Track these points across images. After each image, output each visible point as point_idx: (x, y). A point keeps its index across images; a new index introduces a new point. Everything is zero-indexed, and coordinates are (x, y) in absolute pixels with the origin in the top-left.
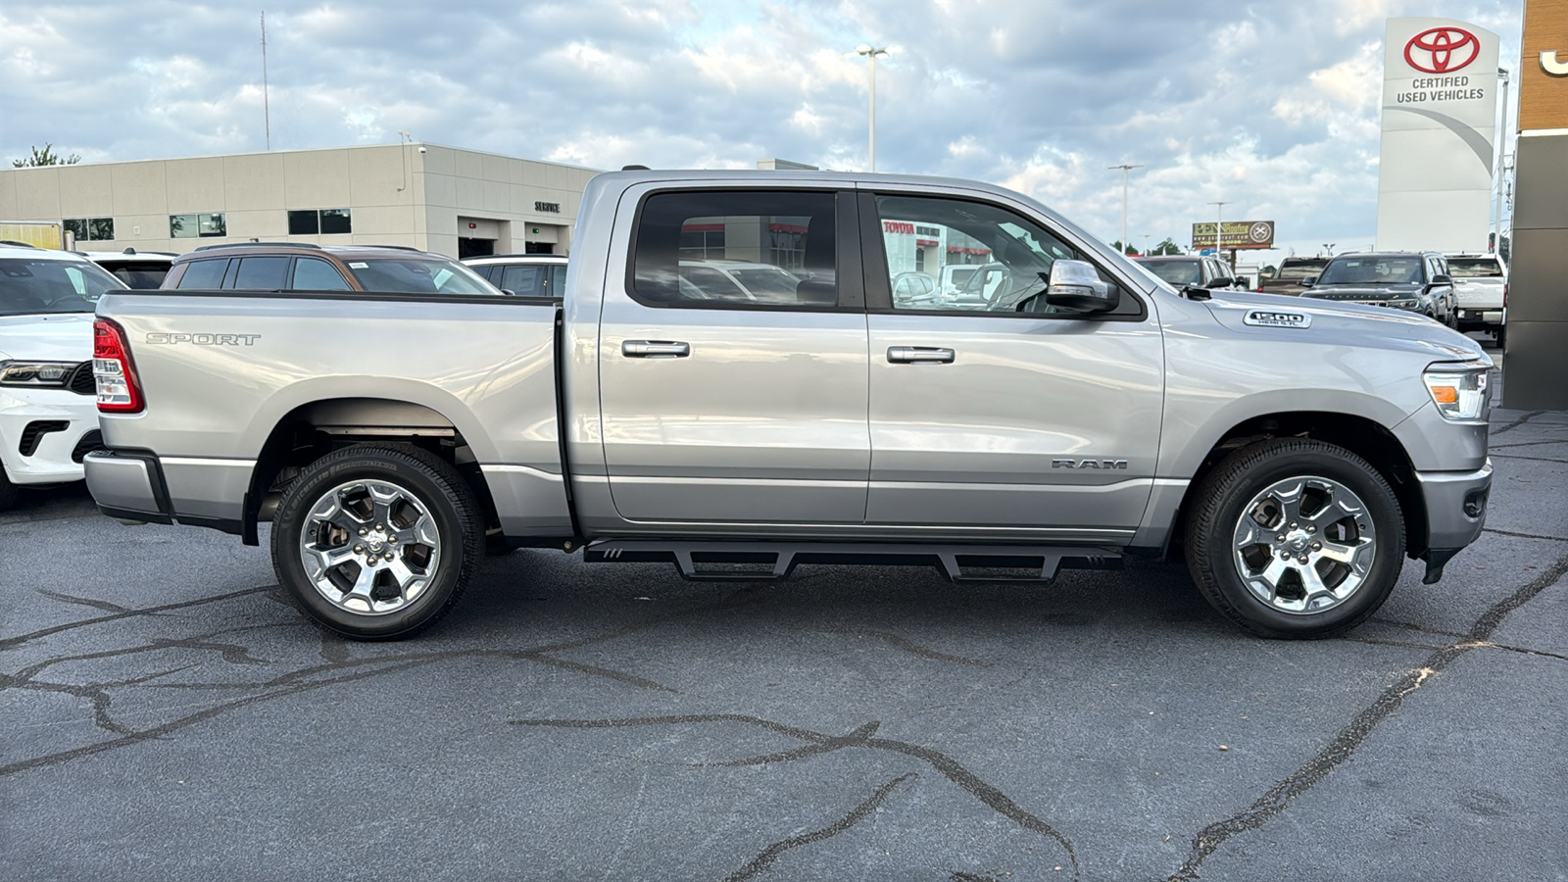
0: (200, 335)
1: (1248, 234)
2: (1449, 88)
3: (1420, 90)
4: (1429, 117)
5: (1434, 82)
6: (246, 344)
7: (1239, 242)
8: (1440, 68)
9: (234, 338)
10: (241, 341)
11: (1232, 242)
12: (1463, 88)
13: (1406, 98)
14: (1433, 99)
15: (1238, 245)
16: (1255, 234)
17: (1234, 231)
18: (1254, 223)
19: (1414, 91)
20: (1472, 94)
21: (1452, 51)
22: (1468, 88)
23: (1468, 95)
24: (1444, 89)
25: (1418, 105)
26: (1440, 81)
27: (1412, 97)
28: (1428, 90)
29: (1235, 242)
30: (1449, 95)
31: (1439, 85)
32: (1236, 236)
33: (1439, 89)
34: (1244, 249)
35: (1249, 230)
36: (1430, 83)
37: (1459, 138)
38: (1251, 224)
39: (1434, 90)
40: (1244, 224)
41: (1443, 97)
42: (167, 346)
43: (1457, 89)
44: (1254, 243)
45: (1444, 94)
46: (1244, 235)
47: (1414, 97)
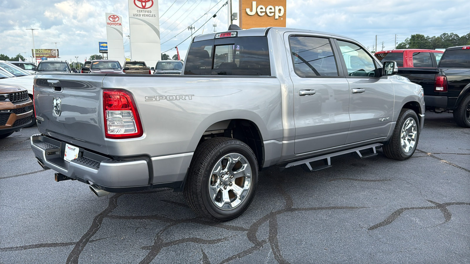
0: (170, 96)
1: (51, 53)
2: (147, 13)
3: (139, 13)
4: (143, 21)
5: (143, 11)
6: (189, 99)
7: (48, 55)
8: (144, 7)
9: (184, 97)
10: (187, 98)
11: (46, 55)
12: (150, 14)
13: (135, 15)
14: (143, 16)
15: (48, 56)
16: (53, 53)
17: (46, 52)
18: (52, 49)
19: (137, 13)
20: (153, 16)
21: (147, 3)
22: (151, 14)
23: (152, 16)
24: (145, 13)
25: (139, 17)
26: (144, 11)
27: (137, 15)
28: (141, 13)
29: (47, 55)
30: (147, 15)
31: (144, 12)
32: (47, 53)
33: (144, 13)
34: (50, 58)
35: (51, 52)
36: (141, 11)
37: (151, 28)
38: (51, 50)
39: (143, 13)
40: (49, 50)
41: (145, 16)
42: (156, 102)
43: (149, 14)
44: (53, 56)
45: (145, 15)
46: (49, 53)
47: (138, 15)
